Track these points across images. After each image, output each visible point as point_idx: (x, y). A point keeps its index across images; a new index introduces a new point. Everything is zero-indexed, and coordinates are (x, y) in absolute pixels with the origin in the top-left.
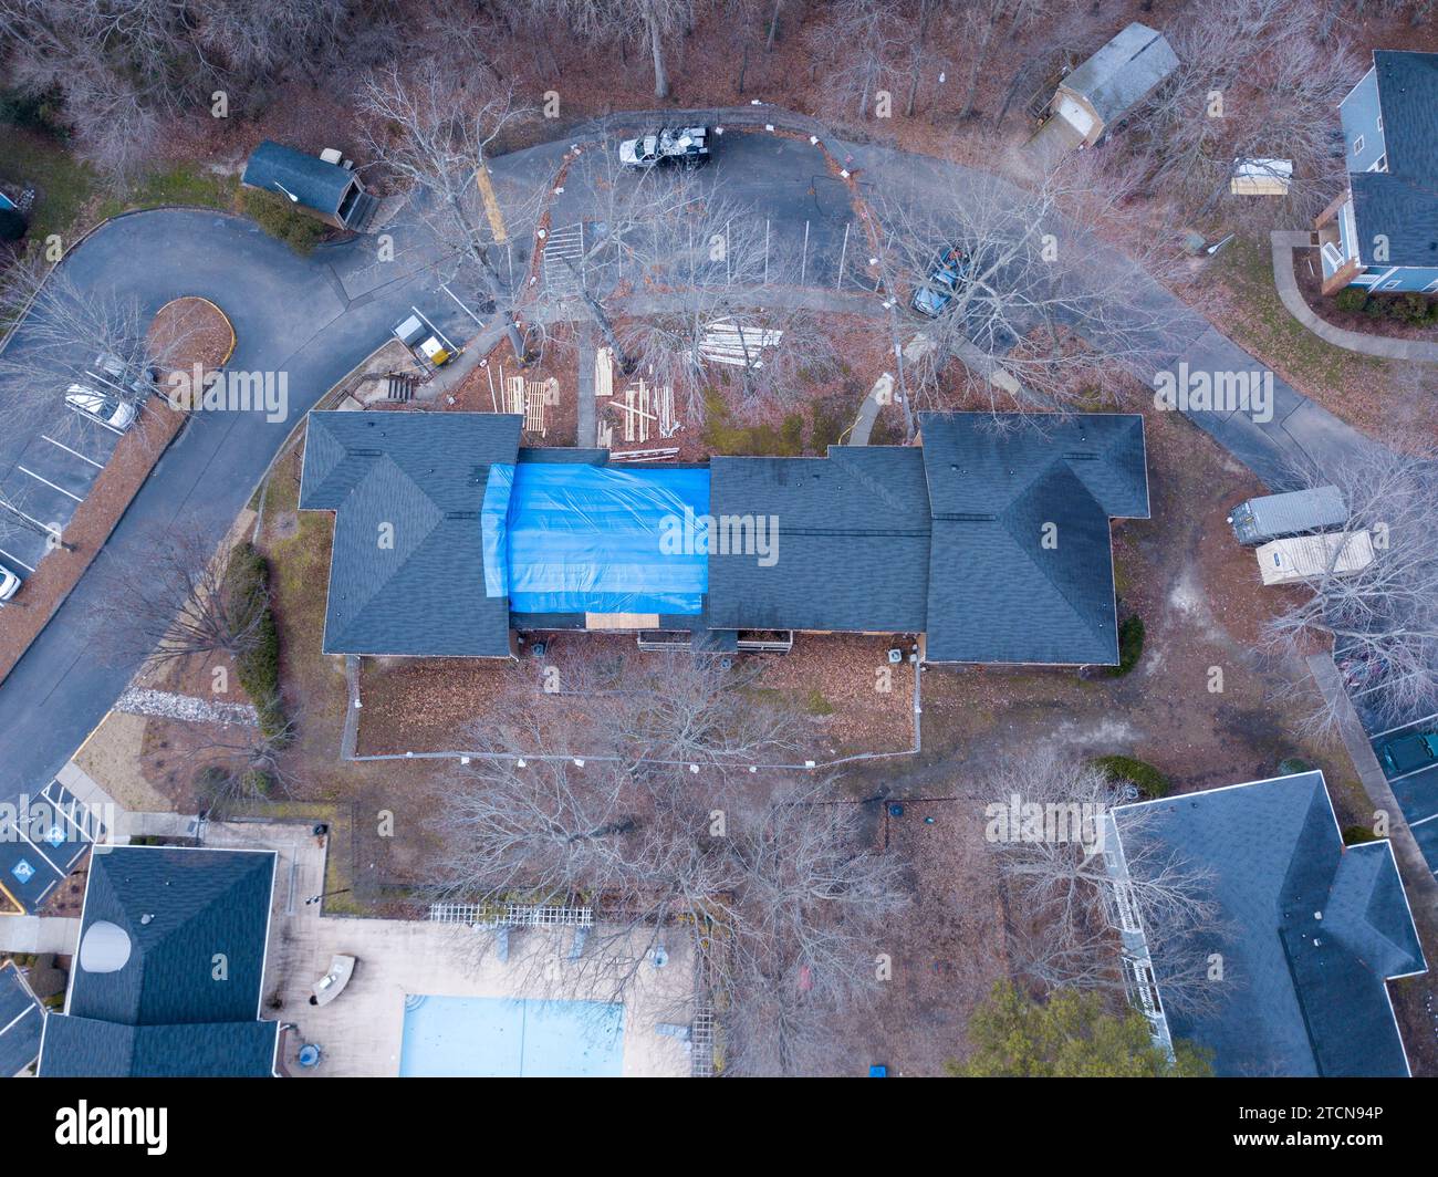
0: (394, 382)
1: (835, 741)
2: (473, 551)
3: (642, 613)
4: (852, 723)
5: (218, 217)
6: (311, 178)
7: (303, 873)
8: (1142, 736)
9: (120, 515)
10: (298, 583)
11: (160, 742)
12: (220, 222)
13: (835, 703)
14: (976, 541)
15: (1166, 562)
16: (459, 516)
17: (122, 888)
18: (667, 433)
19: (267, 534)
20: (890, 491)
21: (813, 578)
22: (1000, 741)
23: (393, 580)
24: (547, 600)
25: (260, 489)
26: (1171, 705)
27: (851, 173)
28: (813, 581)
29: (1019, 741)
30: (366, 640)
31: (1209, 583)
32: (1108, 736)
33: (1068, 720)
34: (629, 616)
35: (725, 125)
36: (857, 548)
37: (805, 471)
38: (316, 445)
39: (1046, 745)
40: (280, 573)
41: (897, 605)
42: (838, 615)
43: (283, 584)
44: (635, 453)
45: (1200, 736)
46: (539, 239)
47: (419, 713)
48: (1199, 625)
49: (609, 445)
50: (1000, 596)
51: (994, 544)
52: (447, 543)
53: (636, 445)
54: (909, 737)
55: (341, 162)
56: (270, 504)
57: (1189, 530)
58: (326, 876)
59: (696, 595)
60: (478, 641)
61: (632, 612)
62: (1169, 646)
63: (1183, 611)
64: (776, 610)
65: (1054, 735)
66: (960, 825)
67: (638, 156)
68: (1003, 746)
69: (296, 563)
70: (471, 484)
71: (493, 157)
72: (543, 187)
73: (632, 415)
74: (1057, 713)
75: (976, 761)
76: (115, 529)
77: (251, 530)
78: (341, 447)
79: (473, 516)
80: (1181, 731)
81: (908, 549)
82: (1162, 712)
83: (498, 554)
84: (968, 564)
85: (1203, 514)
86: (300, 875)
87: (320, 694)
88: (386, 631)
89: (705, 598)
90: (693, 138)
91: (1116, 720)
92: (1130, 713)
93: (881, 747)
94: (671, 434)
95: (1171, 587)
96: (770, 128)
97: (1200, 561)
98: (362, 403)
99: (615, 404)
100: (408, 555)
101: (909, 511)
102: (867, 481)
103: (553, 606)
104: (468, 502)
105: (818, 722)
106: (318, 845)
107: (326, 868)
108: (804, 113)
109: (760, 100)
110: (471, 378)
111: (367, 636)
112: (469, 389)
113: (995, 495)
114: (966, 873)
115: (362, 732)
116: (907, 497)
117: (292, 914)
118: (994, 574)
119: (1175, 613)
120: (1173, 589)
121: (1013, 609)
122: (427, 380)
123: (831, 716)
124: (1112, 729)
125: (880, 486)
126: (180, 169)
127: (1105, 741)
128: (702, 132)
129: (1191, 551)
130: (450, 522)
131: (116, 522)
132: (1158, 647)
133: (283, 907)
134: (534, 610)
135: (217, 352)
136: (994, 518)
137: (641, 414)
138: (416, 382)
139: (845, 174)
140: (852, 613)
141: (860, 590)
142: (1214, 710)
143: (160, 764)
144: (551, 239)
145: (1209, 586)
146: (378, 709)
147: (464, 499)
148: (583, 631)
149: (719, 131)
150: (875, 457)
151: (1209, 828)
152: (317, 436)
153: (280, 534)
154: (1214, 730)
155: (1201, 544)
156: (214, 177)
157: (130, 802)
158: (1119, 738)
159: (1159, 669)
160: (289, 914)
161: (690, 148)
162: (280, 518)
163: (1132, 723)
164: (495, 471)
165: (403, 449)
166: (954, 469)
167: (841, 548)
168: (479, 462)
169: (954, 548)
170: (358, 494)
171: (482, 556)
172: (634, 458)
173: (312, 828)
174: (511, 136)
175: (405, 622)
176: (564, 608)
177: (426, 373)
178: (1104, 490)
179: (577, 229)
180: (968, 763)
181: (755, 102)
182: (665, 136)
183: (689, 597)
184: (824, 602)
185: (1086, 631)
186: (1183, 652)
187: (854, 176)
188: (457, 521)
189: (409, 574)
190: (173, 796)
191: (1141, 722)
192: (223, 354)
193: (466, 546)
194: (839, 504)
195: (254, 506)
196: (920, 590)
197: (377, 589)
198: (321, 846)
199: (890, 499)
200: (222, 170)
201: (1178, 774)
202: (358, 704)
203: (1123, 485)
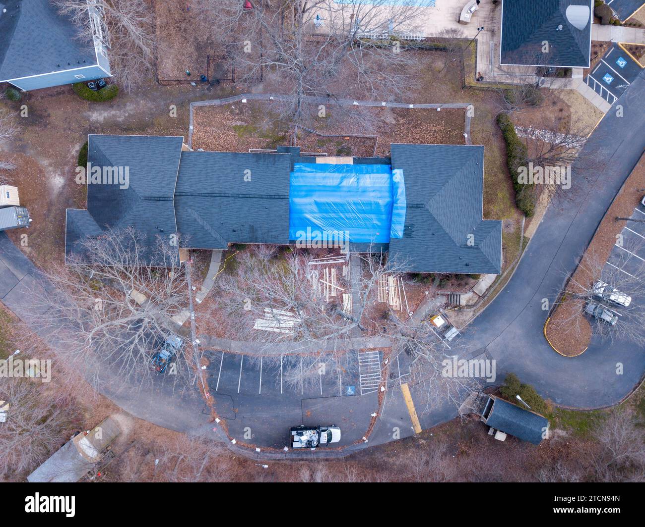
0: (458, 303)
1: (232, 112)
2: (409, 190)
3: (325, 164)
4: (223, 121)
5: (560, 404)
6: (510, 419)
7: (487, 61)
8: (85, 114)
9: (595, 236)
10: (500, 195)
11: (562, 121)
12: (559, 401)
13: (231, 131)
14: (152, 188)
15: (65, 200)
16: (418, 206)
17: (574, 44)
18: (314, 273)
19: (518, 222)
20: (195, 220)
21: (236, 175)
22: (152, 112)
23: (450, 177)
24: (373, 170)
25: (523, 249)
26: (69, 129)
27: (214, 420)
28: (237, 173)
29: (144, 112)
30: (463, 152)
31: (44, 189)
32: (101, 114)
33: (120, 122)
34: (331, 163)
35: (283, 452)
36: (213, 188)
37: (240, 235)
38: (495, 253)
39: (131, 110)
40: (510, 201)
41: (195, 163)
42: (225, 159)
43: (508, 195)
44: (331, 262)
45: (57, 114)
46: (384, 386)
47: (435, 130)
48: (52, 168)
49: (344, 266)
50: (143, 164)
51: (144, 186)
52: (424, 193)
53: (330, 266)
54: (196, 114)
55: (495, 433)
56: (517, 238)
57: (52, 215)
58: (476, 57)
59: (297, 171)
60: (406, 150)
61: (330, 165)
62: (68, 158)
63: (59, 175)
64: (257, 161)
65: (127, 115)
66: (174, 72)
67: (331, 432)
68: (152, 109)
69: (502, 206)
70: (412, 226)
71: (411, 437)
72: (381, 417)
73: (332, 283)
74: (125, 125)
75: (165, 102)
76: (597, 228)
77: (527, 226)
78: (482, 251)
79: (411, 205)
80: (66, 116)
81: (188, 187)
82: (74, 125)
83: (397, 188)
84: (158, 177)
85: (44, 224)
86: (488, 60)
87: (485, 140)
88: (452, 155)
89: (292, 170)
90: (300, 441)
91: (97, 122)
92: (90, 126)
93: (210, 109)
94: (312, 272)
95: (64, 187)
96: (258, 450)
97: (48, 200)
98: (474, 292)
99: (342, 289)
100: (443, 188)
101: (186, 208)
102: (207, 227)
103: (370, 167)
104: (414, 214)
105: (240, 122)
106: (481, 73)
107: (476, 61)
108: (239, 458)
109: (263, 468)
110: (417, 306)
111: (462, 153)
112: (418, 299)
113: (142, 212)
114: (172, 51)
115: (463, 121)
116: (187, 216)
117: (491, 42)
118: (145, 174)
119: (63, 174)
120: (62, 186)
121: (137, 159)
122: (441, 306)
123: (234, 125)
124: (99, 117)
125: (201, 223)
126: (583, 434)
127: (103, 112)
128: (295, 445)
129: (52, 205)
130: (422, 202)
131: (597, 232)
132: (73, 157)
133: (496, 45)
134: (379, 166)
135: (553, 324)
136: (142, 198)
137: (328, 284)
138: (447, 305)
139: (218, 420)
140: (218, 160)
141: (213, 169)
142: (49, 127)
143: (561, 110)
144: (376, 386)
145: (45, 187)
146: (456, 133)
147: (415, 216)
148: (354, 157)
149: (286, 449)
150: (204, 242)
151: (52, 53)
152: (495, 259)
153: (511, 221)
154: (49, 116)
155: (47, 209)
156: (564, 429)
157: (574, 94)
158: (95, 113)
159: (73, 146)
160: (492, 42)
161: (302, 434)
162: (512, 230)
163: (89, 120)
164: (400, 234)
165: (449, 248)
166: (162, 230)
167: (221, 188)
168: (409, 240)
169: (163, 185)
170: (471, 226)
171: (405, 187)
172: (331, 259)
173: (484, 80)
174: (401, 450)
175: (443, 159)
176: (364, 167)
177: (441, 310)
178: (88, 222)
179: (364, 391)
180: (168, 101)
181: (266, 466)
182: (315, 443)
183: (301, 171)
184: (231, 164)
185: (102, 149)
186: (61, 154)
187: (212, 419)
188: (419, 203)
189: (442, 180)
190: (553, 96)
191: (84, 121)
192: (550, 323)
193: (414, 192)
194: (222, 213)
195: (526, 240)
196: (183, 169)
197: (459, 174)
198: (479, 73)
199: (195, 215)
200: (561, 432)
201: (69, 96)
202: (466, 135)
203: (78, 224)
